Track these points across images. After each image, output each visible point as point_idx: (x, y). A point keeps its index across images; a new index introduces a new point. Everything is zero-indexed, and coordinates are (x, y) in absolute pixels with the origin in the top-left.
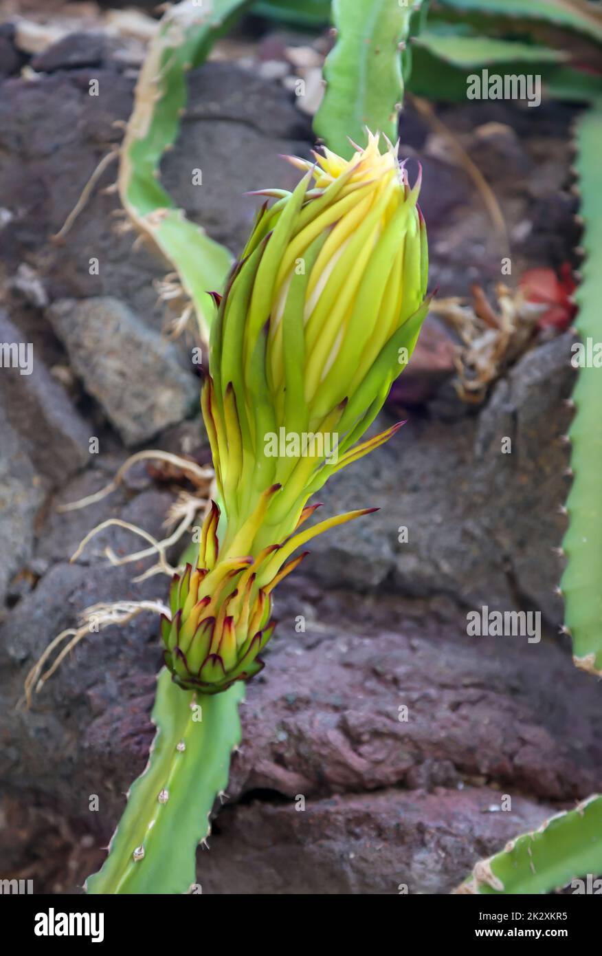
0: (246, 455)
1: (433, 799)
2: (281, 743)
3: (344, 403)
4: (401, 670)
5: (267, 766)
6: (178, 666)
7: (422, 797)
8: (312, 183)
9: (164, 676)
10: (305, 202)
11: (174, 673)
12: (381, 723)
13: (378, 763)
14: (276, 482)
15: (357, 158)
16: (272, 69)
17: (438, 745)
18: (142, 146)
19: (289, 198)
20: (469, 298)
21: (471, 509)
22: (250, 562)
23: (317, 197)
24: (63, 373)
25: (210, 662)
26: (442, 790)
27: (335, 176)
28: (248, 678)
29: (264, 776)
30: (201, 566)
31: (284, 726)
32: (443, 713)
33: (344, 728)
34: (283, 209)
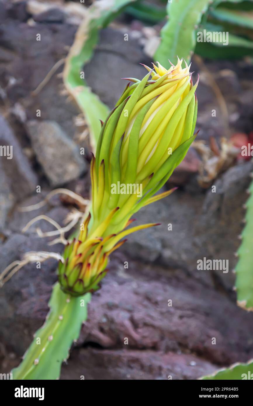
0: (106, 193)
1: (167, 357)
2: (103, 323)
3: (152, 175)
4: (159, 298)
5: (96, 332)
6: (64, 282)
7: (162, 355)
8: (150, 77)
9: (57, 287)
10: (147, 85)
11: (62, 285)
12: (148, 320)
13: (144, 337)
14: (118, 206)
15: (172, 69)
16: (136, 34)
17: (172, 333)
18: (75, 59)
19: (140, 83)
20: (208, 142)
21: (198, 233)
22: (101, 240)
23: (152, 83)
24: (28, 152)
25: (78, 283)
26: (171, 353)
27: (161, 75)
28: (93, 292)
29: (94, 336)
30: (80, 239)
31: (106, 316)
32: (176, 319)
33: (132, 320)
34: (136, 87)
